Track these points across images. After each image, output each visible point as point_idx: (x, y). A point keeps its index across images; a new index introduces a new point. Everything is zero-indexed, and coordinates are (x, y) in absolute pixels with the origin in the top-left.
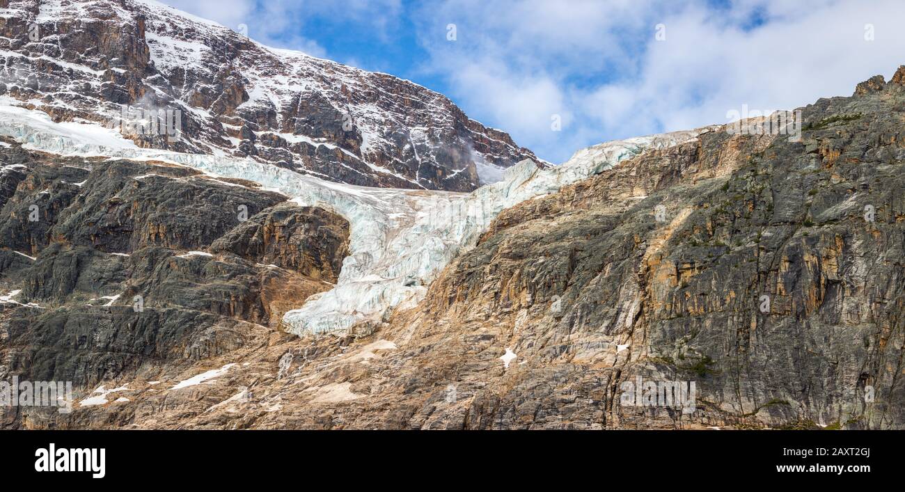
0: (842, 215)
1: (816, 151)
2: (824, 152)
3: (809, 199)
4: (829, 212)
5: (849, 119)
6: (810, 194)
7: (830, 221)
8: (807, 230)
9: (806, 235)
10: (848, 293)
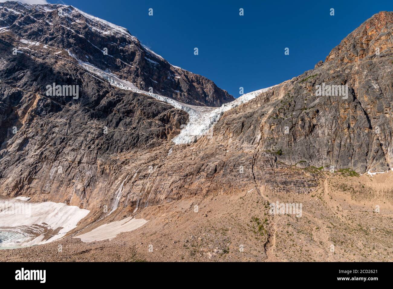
0: (315, 105)
1: (306, 88)
2: (308, 87)
3: (305, 102)
4: (312, 105)
5: (314, 76)
6: (305, 100)
7: (312, 107)
8: (305, 111)
9: (305, 112)
10: (320, 128)
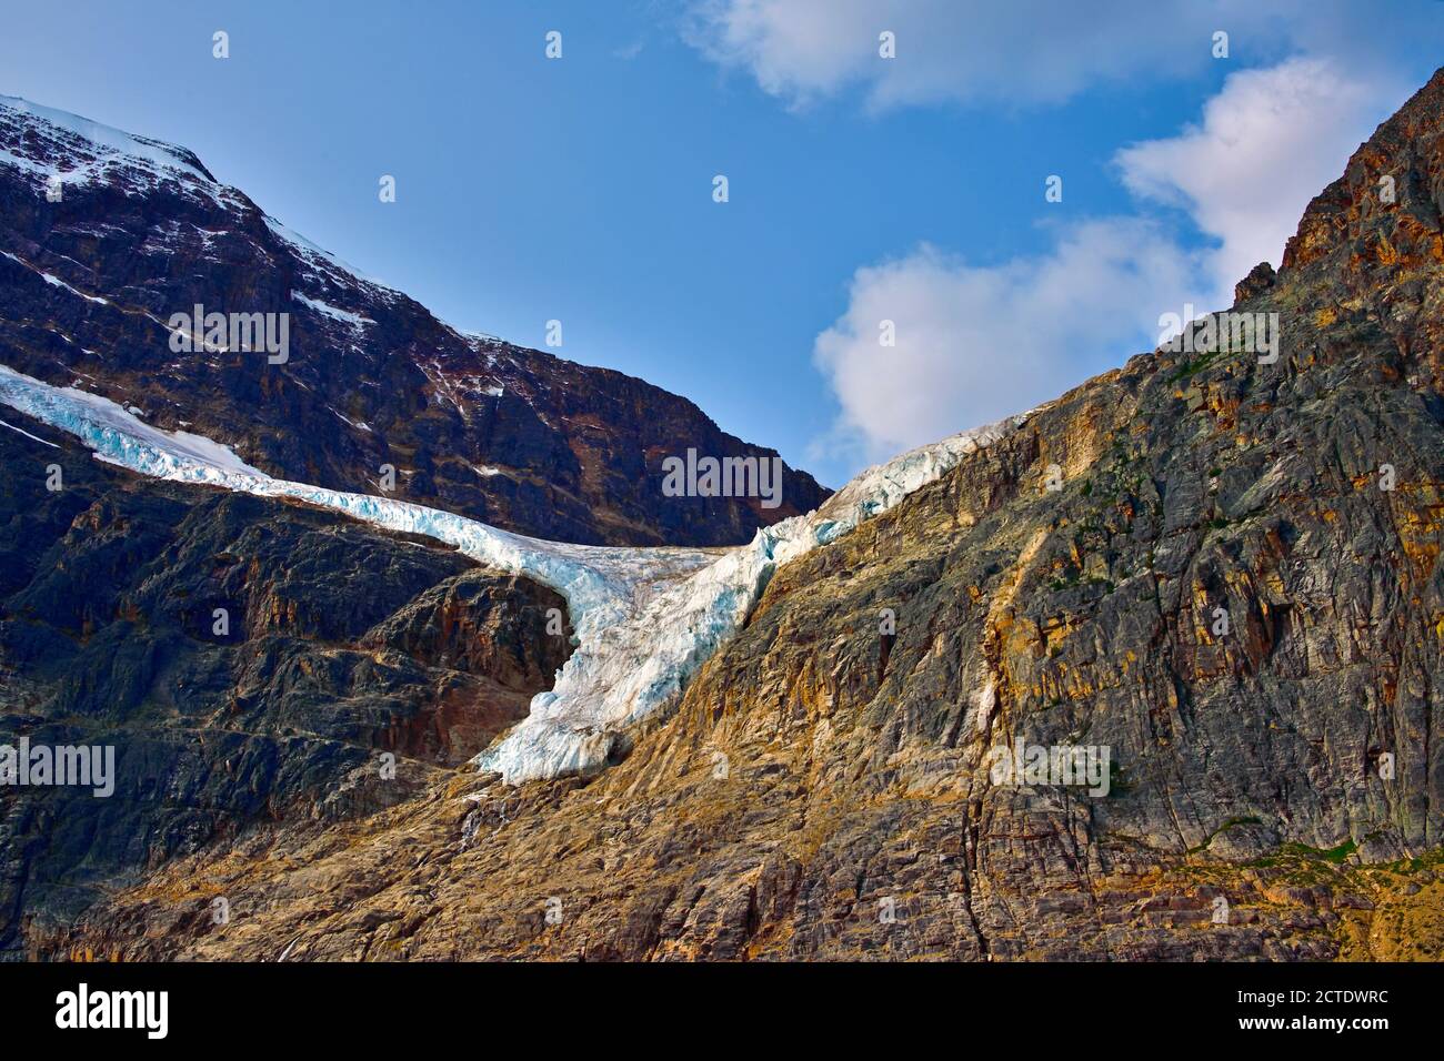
0: (1268, 499)
1: (1205, 406)
2: (1215, 404)
3: (1213, 483)
4: (1249, 497)
6: (1212, 475)
7: (1254, 512)
8: (1219, 533)
9: (1221, 541)
10: (1308, 621)
